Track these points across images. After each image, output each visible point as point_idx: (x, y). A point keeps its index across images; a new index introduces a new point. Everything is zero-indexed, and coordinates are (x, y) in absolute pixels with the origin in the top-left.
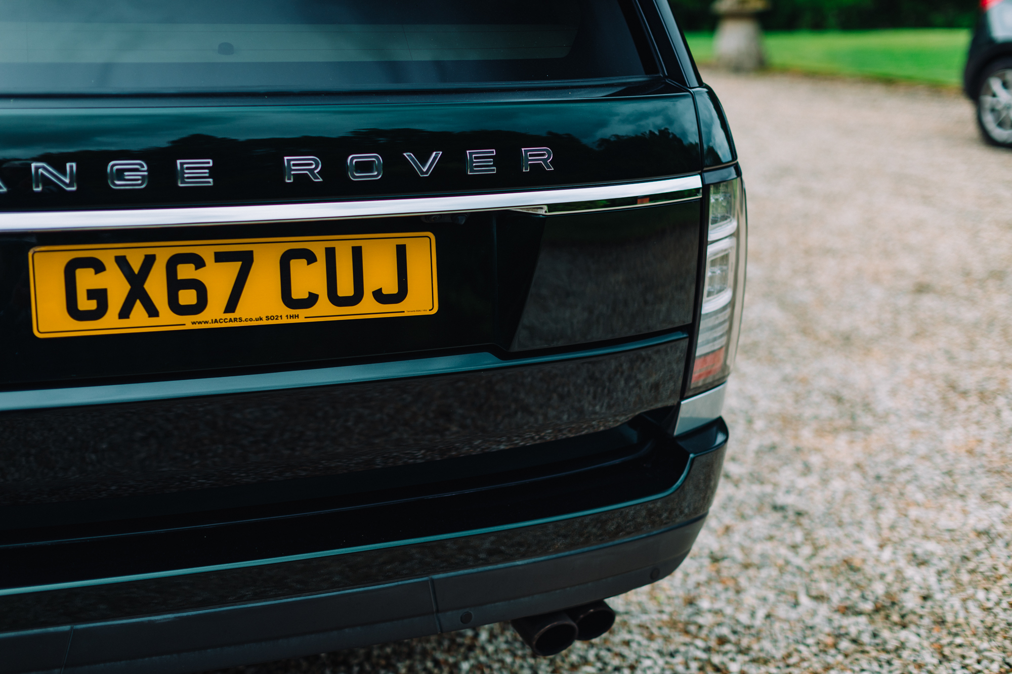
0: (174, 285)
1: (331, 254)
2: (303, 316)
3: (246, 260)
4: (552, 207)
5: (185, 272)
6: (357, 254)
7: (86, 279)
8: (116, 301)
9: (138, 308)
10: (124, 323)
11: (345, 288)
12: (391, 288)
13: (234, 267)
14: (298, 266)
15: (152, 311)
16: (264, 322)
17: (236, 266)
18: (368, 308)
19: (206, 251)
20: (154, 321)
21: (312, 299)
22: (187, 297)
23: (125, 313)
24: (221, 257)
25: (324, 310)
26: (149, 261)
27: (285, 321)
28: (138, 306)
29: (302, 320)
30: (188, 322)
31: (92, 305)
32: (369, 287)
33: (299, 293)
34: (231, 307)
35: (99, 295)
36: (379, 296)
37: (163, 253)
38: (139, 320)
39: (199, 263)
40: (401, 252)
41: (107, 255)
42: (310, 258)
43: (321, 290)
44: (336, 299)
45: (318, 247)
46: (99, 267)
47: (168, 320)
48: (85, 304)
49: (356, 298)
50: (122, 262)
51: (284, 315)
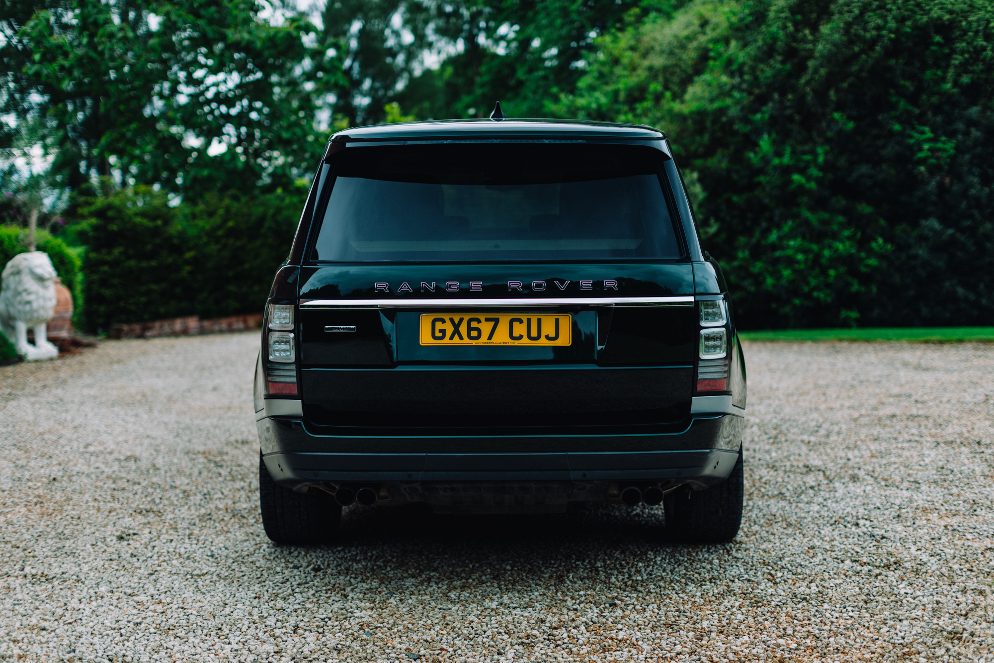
0: (470, 329)
1: (529, 320)
2: (517, 343)
3: (497, 321)
4: (616, 304)
5: (474, 324)
6: (539, 321)
7: (439, 325)
8: (448, 334)
9: (456, 337)
10: (451, 341)
11: (534, 333)
12: (553, 334)
13: (492, 324)
14: (516, 324)
15: (461, 338)
16: (502, 344)
17: (493, 323)
18: (543, 342)
19: (482, 317)
20: (461, 341)
21: (521, 337)
22: (474, 334)
23: (451, 338)
24: (487, 320)
25: (525, 341)
26: (461, 320)
27: (510, 344)
28: (456, 336)
29: (516, 344)
30: (474, 343)
31: (440, 335)
32: (543, 334)
33: (515, 334)
34: (490, 338)
35: (443, 331)
36: (547, 337)
37: (466, 318)
38: (456, 341)
39: (479, 321)
40: (557, 321)
41: (446, 317)
42: (521, 322)
43: (525, 334)
44: (530, 338)
45: (524, 318)
46: (444, 321)
47: (467, 342)
48: (438, 334)
49: (538, 338)
50: (452, 320)
51: (510, 342)
